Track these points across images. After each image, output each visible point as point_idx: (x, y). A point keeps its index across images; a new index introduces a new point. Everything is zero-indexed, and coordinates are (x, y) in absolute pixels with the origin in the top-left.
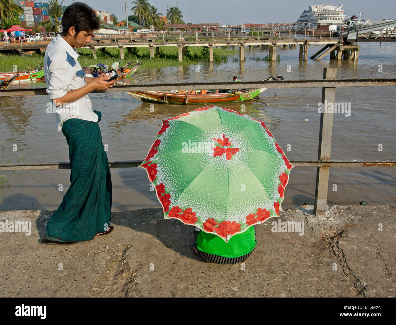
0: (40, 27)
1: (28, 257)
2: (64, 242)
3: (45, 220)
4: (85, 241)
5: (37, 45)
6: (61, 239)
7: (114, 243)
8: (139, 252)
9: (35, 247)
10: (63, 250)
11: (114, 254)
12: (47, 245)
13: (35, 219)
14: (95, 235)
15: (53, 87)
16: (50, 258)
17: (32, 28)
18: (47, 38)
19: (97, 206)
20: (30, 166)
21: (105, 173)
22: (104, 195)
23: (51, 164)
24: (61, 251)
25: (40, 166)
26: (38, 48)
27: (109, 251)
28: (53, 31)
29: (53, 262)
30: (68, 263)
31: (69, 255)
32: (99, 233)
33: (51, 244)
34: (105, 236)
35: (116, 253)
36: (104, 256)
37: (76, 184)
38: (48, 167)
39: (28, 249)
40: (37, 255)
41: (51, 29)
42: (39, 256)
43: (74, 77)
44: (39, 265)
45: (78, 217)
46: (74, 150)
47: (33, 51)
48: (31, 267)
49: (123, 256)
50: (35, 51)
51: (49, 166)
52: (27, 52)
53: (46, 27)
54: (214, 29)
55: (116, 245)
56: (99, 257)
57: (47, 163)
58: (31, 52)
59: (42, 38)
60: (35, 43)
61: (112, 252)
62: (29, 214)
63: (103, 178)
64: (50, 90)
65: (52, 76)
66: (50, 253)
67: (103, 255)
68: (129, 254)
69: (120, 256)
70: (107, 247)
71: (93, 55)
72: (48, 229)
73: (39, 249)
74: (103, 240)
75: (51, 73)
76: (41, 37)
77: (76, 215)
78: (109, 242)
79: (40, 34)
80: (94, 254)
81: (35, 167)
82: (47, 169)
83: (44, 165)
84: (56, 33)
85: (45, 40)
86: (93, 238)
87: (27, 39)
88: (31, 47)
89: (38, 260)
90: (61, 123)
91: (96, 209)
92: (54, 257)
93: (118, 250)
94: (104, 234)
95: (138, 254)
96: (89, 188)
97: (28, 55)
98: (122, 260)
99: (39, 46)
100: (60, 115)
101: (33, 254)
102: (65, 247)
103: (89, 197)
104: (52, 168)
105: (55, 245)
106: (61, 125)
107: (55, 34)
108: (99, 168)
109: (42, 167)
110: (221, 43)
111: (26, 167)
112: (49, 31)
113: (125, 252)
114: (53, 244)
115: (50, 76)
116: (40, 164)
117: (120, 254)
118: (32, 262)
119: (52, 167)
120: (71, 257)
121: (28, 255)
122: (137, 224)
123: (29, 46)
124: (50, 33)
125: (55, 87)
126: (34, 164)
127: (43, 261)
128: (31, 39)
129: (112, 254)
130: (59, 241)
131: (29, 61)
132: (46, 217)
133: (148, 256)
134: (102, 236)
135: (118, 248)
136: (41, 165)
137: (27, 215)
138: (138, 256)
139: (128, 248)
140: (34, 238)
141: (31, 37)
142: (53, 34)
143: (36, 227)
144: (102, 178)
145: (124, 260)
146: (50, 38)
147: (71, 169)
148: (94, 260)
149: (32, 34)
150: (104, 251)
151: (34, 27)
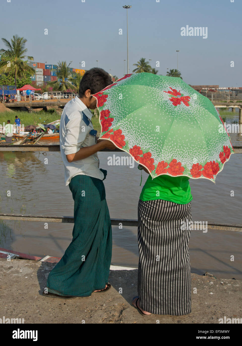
0: (49, 86)
1: (28, 306)
2: (63, 295)
3: (46, 271)
4: (82, 296)
5: (44, 103)
6: (60, 293)
7: (111, 302)
8: (136, 314)
9: (36, 298)
10: (61, 303)
11: (111, 313)
12: (47, 297)
13: (36, 270)
14: (93, 291)
15: (68, 143)
16: (50, 310)
17: (41, 88)
18: (54, 97)
19: (96, 262)
20: (37, 218)
21: (106, 230)
22: (104, 252)
23: (56, 217)
24: (59, 304)
25: (46, 219)
26: (46, 106)
27: (105, 309)
28: (59, 91)
29: (51, 315)
30: (65, 317)
31: (67, 309)
32: (97, 290)
33: (50, 296)
34: (102, 293)
35: (112, 313)
36: (100, 314)
37: (78, 239)
38: (53, 220)
39: (29, 299)
40: (37, 306)
41: (58, 89)
42: (39, 307)
43: (87, 136)
44: (39, 316)
45: (78, 272)
46: (79, 205)
47: (40, 109)
48: (31, 317)
49: (119, 316)
50: (42, 109)
51: (55, 219)
52: (35, 109)
53: (53, 87)
54: (213, 91)
55: (112, 304)
56: (96, 314)
57: (53, 216)
58: (39, 110)
59: (50, 97)
60: (43, 102)
61: (109, 311)
62: (31, 264)
63: (105, 235)
64: (65, 146)
65: (68, 133)
66: (49, 304)
67: (100, 312)
68: (126, 315)
69: (117, 316)
70: (104, 305)
71: (95, 114)
72: (48, 281)
73: (39, 299)
74: (100, 298)
75: (67, 130)
76: (48, 96)
77: (76, 270)
78: (106, 300)
79: (48, 93)
80: (91, 311)
81: (42, 219)
82: (53, 222)
83: (50, 218)
84: (62, 92)
85: (52, 98)
86: (90, 295)
87: (36, 97)
88: (39, 105)
89: (38, 311)
90: (70, 178)
91: (95, 265)
92: (53, 310)
93: (115, 310)
94: (101, 291)
95: (135, 316)
96: (90, 244)
97: (36, 112)
98: (118, 320)
99: (46, 104)
100: (69, 171)
101: (34, 304)
102: (63, 300)
103: (90, 253)
104: (57, 222)
105: (54, 297)
106: (69, 181)
107: (61, 94)
108: (102, 224)
109: (48, 219)
110: (219, 105)
111: (34, 218)
112: (57, 91)
113: (121, 312)
114: (52, 296)
115: (66, 134)
116: (46, 216)
117: (117, 314)
118: (32, 312)
119: (57, 220)
120: (69, 312)
121: (29, 305)
122: (134, 285)
123: (38, 104)
124: (56, 92)
125: (70, 143)
126: (41, 216)
127: (42, 312)
128: (40, 97)
129: (108, 312)
130: (58, 294)
131: (36, 118)
132: (47, 269)
133: (144, 319)
134: (99, 293)
135: (115, 307)
136: (48, 218)
137: (29, 264)
138: (134, 318)
139: (124, 309)
140: (35, 288)
141: (40, 95)
142: (59, 93)
143: (37, 277)
144: (103, 234)
145: (121, 320)
146: (57, 96)
147: (74, 224)
148: (91, 317)
149: (41, 93)
150: (101, 309)
151: (43, 87)
